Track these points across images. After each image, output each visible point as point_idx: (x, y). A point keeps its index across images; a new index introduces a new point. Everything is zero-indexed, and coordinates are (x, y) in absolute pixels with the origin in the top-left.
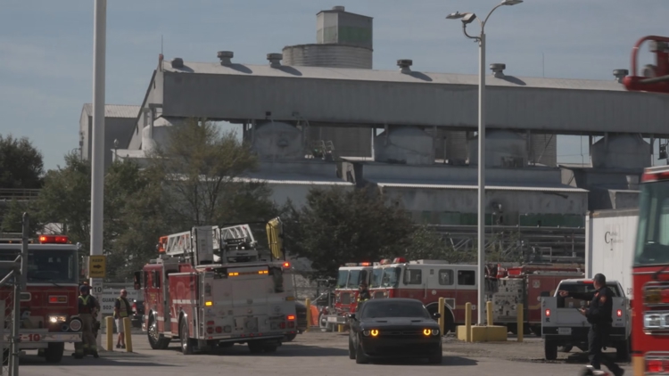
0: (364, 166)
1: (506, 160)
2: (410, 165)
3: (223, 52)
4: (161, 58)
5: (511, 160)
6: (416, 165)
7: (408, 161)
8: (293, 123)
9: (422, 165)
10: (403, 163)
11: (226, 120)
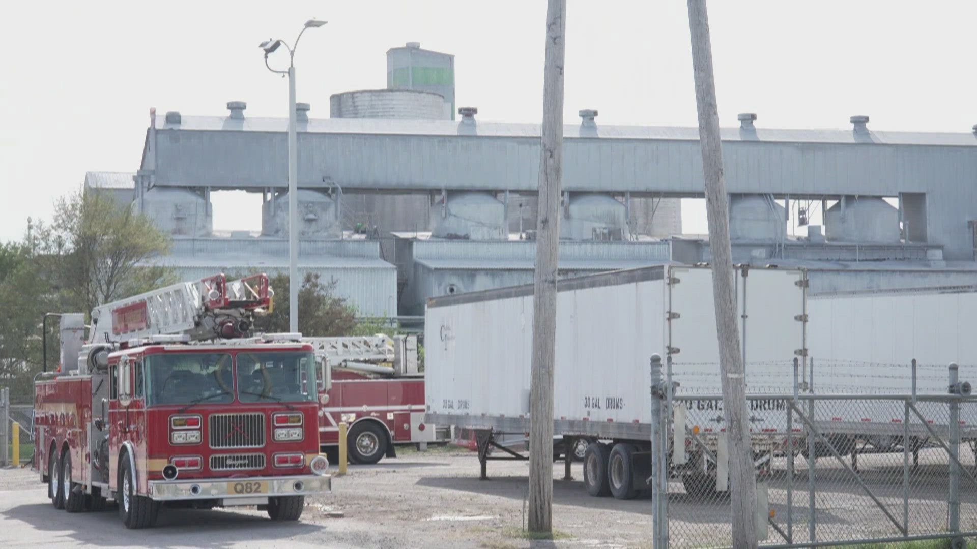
0: (414, 244)
1: (598, 231)
2: (474, 241)
3: (232, 103)
4: (153, 113)
5: (605, 231)
6: (482, 242)
7: (473, 237)
8: (324, 190)
9: (492, 241)
10: (466, 238)
11: (241, 188)
